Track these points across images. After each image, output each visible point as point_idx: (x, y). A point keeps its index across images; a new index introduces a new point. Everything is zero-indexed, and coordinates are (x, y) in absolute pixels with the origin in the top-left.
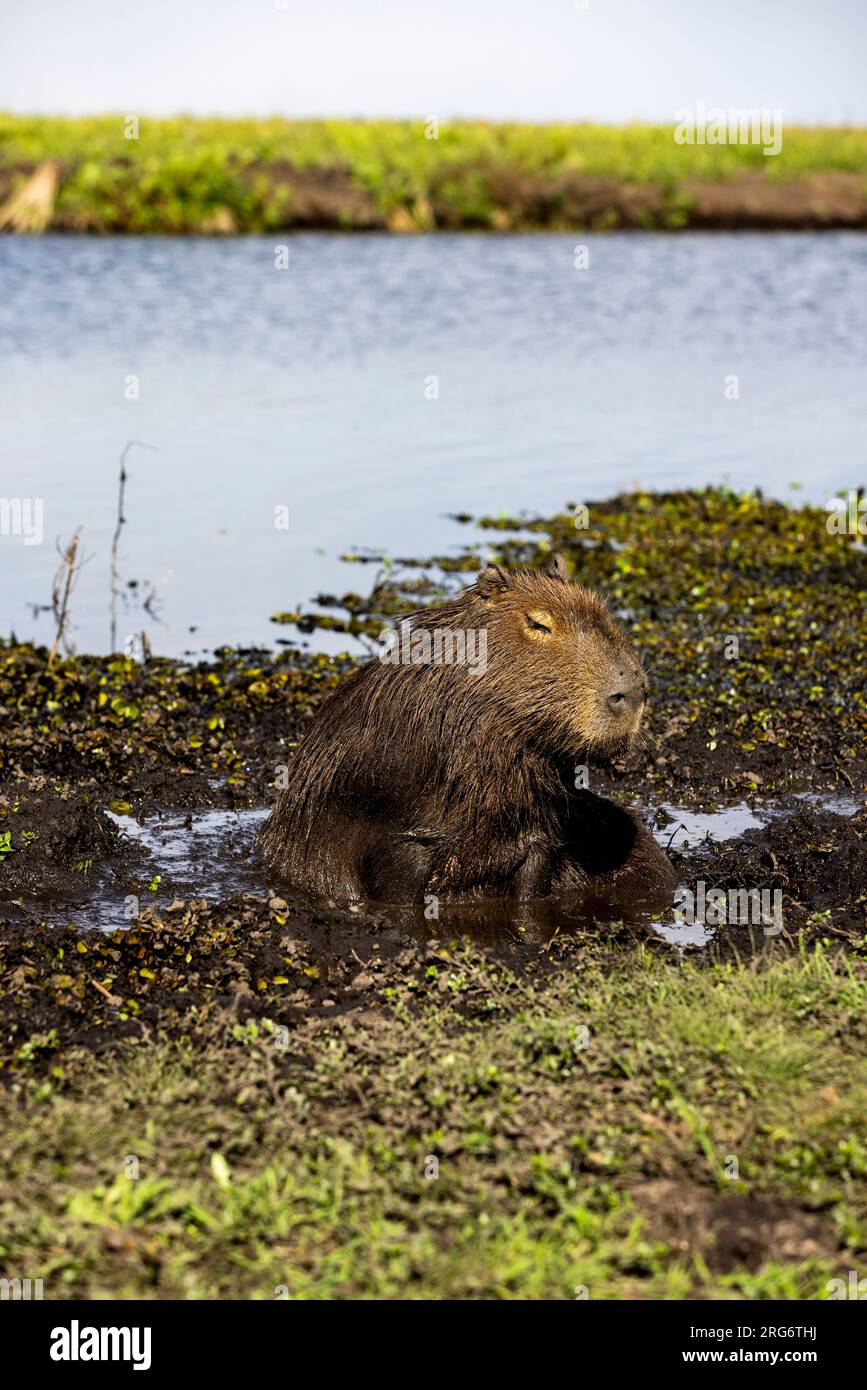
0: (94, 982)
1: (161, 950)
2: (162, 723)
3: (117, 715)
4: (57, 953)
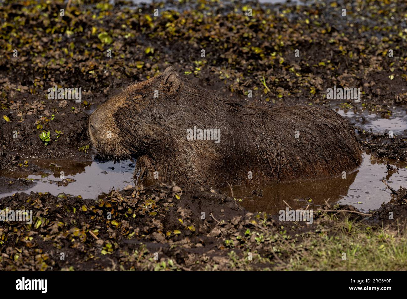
0: (90, 232)
1: (122, 210)
2: (123, 49)
3: (101, 43)
4: (73, 210)
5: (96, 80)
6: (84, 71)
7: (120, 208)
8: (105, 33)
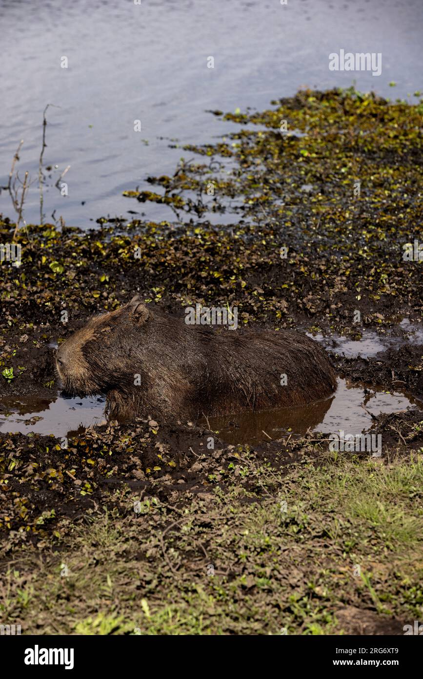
0: (67, 472)
1: (97, 448)
2: (77, 278)
3: (53, 273)
4: (46, 449)
5: (53, 312)
6: (40, 303)
7: (95, 446)
8: (56, 262)
